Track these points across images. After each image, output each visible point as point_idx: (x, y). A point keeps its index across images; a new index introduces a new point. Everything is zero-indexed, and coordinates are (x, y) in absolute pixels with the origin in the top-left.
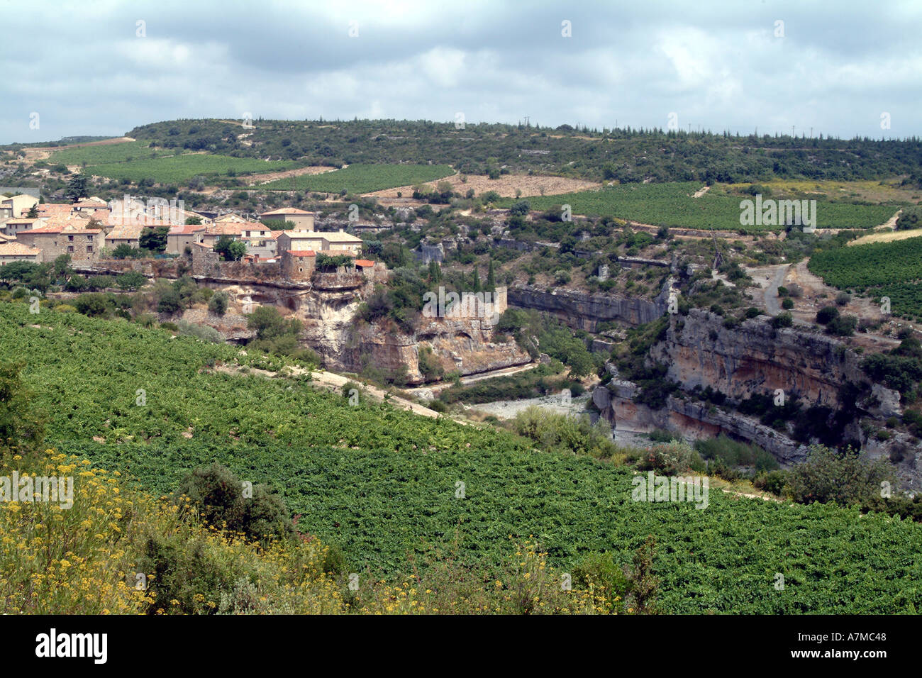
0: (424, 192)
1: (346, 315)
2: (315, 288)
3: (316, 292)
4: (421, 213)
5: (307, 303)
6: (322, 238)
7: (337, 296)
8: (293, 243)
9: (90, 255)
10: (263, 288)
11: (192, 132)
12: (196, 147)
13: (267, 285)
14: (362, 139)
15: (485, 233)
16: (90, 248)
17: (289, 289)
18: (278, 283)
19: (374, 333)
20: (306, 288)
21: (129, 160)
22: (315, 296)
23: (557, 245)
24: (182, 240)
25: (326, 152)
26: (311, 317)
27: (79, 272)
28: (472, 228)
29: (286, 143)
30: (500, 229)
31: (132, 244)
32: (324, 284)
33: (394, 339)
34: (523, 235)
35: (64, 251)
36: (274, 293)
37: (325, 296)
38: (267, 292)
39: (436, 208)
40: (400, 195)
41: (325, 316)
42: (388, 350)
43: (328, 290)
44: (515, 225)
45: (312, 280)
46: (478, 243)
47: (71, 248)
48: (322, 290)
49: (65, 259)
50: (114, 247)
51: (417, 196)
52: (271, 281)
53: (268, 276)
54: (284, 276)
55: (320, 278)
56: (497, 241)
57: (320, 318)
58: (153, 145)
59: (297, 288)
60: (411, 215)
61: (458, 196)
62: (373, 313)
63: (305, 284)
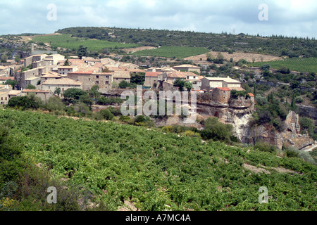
0: (212, 58)
1: (244, 121)
2: (230, 107)
3: (231, 109)
4: (212, 68)
5: (227, 115)
6: (222, 81)
7: (242, 111)
8: (211, 83)
9: (107, 85)
10: (201, 106)
11: (88, 31)
12: (92, 37)
13: (204, 104)
14: (163, 36)
15: (252, 78)
16: (107, 82)
17: (217, 107)
18: (211, 104)
19: (262, 130)
20: (226, 107)
21: (68, 41)
22: (230, 111)
23: (288, 84)
24: (152, 79)
25: (150, 40)
26: (228, 122)
27: (102, 94)
28: (246, 75)
29: (131, 37)
30: (259, 76)
31: (127, 80)
32: (236, 105)
33: (274, 135)
34: (270, 79)
35: (94, 84)
36: (208, 109)
37: (236, 111)
38: (203, 107)
39: (218, 66)
40: (201, 59)
41: (236, 121)
42: (268, 140)
43: (238, 108)
44: (266, 75)
45: (229, 103)
46: (249, 82)
47: (97, 82)
48: (234, 108)
49: (96, 88)
50: (118, 82)
51: (209, 60)
52: (207, 102)
53: (204, 100)
54: (214, 100)
55: (234, 102)
56: (258, 81)
57: (234, 122)
58: (73, 36)
59: (222, 107)
60: (208, 68)
61: (226, 60)
62: (261, 121)
63: (226, 105)
